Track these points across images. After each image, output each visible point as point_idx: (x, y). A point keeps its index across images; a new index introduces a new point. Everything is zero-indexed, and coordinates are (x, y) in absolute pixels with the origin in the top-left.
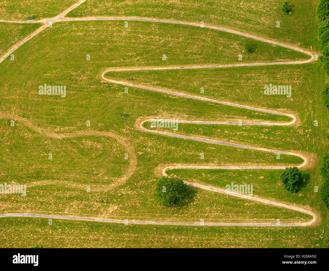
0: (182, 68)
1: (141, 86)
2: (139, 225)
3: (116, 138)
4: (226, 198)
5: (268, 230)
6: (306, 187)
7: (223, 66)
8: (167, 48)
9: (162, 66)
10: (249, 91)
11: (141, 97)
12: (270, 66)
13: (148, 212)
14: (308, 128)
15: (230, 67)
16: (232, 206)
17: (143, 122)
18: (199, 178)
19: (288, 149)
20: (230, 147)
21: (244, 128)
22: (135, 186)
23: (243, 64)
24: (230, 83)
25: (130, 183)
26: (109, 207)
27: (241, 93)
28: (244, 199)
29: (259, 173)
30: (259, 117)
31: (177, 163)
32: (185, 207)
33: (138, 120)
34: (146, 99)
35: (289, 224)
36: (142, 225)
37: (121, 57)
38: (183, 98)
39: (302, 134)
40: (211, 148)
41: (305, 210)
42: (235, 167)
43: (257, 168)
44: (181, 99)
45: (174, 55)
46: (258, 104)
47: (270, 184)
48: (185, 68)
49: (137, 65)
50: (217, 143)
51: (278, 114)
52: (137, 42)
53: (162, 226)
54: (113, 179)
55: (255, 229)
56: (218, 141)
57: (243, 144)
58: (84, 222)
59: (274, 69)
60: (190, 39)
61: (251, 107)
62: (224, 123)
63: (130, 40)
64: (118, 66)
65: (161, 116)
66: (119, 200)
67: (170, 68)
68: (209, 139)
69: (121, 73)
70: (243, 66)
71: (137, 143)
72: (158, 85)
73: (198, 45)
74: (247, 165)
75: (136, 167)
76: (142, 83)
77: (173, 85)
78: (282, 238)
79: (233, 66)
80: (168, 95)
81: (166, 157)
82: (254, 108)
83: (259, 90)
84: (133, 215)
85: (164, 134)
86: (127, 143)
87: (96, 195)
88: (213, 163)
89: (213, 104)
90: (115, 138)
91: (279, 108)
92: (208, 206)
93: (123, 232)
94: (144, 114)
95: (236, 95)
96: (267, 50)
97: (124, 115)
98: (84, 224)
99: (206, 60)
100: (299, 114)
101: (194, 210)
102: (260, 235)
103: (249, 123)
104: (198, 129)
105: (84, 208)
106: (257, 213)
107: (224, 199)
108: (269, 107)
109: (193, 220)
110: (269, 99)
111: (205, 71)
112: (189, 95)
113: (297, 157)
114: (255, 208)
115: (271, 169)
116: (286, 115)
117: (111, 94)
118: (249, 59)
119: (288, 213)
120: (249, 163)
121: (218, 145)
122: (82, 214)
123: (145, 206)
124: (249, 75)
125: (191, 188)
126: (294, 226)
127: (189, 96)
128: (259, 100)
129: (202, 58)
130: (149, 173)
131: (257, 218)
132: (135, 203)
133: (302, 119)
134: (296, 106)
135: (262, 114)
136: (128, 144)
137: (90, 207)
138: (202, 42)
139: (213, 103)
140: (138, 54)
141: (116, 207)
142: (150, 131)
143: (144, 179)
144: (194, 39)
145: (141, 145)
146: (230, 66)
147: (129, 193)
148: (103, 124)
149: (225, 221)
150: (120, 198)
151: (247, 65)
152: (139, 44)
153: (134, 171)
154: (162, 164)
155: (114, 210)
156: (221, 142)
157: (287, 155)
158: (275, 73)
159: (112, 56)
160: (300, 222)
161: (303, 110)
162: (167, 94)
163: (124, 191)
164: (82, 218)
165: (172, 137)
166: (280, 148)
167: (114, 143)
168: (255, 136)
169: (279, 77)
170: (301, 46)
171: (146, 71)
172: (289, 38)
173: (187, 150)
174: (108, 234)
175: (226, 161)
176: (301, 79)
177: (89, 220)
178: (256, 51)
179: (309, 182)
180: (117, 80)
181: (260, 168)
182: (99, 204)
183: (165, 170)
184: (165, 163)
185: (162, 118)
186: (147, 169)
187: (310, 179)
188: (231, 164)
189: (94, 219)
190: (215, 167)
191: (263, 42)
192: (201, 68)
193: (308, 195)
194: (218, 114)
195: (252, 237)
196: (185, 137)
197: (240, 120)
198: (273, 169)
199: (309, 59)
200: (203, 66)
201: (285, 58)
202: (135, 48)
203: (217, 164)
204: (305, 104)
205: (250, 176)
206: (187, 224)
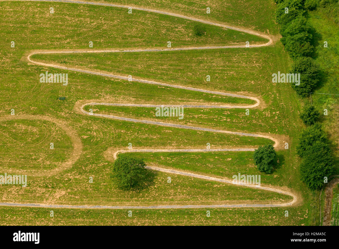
0: (121, 51)
1: (76, 69)
2: (93, 210)
3: (54, 122)
4: (191, 181)
5: (244, 211)
6: (281, 168)
7: (169, 49)
8: (101, 30)
9: (98, 49)
10: (202, 74)
11: (78, 81)
12: (223, 49)
13: (102, 197)
14: (275, 111)
15: (177, 51)
16: (200, 188)
17: (83, 106)
18: (157, 161)
19: (255, 131)
20: (188, 129)
21: (202, 111)
22: (83, 170)
23: (192, 48)
24: (180, 66)
25: (77, 167)
26: (55, 192)
27: (193, 76)
28: (212, 181)
29: (225, 155)
30: (217, 100)
32: (145, 190)
33: (78, 103)
34: (84, 82)
35: (267, 205)
36: (98, 210)
37: (48, 39)
38: (127, 81)
39: (269, 116)
40: (167, 131)
41: (283, 191)
42: (197, 149)
43: (223, 150)
44: (125, 82)
45: (111, 38)
46: (215, 88)
47: (240, 166)
48: (125, 51)
49: (68, 48)
50: (173, 126)
51: (239, 97)
52: (64, 25)
53: (121, 211)
54: (56, 163)
55: (230, 210)
56: (174, 124)
57: (203, 127)
58: (27, 208)
59: (228, 52)
60: (127, 22)
61: (206, 90)
62: (178, 106)
63: (56, 22)
64: (46, 49)
65: (103, 99)
66: (66, 185)
67: (108, 51)
68: (163, 122)
69: (51, 55)
70: (192, 50)
71: (80, 127)
72: (96, 68)
73: (137, 28)
75: (81, 151)
76: (77, 66)
77: (113, 68)
78: (261, 218)
79: (180, 49)
80: (109, 78)
81: (116, 141)
82: (210, 91)
83: (214, 73)
84: (85, 200)
85: (110, 117)
86: (67, 126)
87: (39, 181)
88: (171, 146)
89: (163, 87)
90: (53, 122)
91: (239, 91)
92: (171, 188)
93: (76, 218)
94: (84, 97)
95: (188, 79)
96: (218, 34)
97: (61, 99)
98: (28, 210)
99: (148, 43)
100: (263, 96)
101: (155, 193)
102: (236, 216)
103: (207, 106)
104: (149, 112)
105: (26, 194)
106: (229, 194)
107: (189, 182)
108: (227, 90)
109: (156, 203)
110: (227, 82)
111: (149, 54)
112: (134, 78)
113: (266, 138)
114: (226, 189)
115: (239, 151)
116: (248, 97)
118: (197, 42)
119: (264, 194)
120: (213, 145)
121: (175, 128)
122: (23, 200)
123: (98, 190)
124: (201, 58)
125: (149, 171)
126: (273, 207)
128: (216, 83)
129: (144, 41)
130: (98, 157)
131: (229, 199)
132: (86, 188)
133: (266, 102)
134: (258, 89)
135: (221, 97)
136: (70, 128)
137: (32, 193)
138: (141, 25)
139: (163, 86)
140: (68, 36)
141: (63, 193)
142: (94, 114)
143: (93, 163)
144: (132, 22)
145: (84, 128)
146: (177, 49)
147: (77, 177)
148: (36, 108)
149: (194, 203)
150: (67, 183)
151: (196, 48)
152: (67, 26)
153: (81, 155)
154: (112, 148)
155: (61, 195)
156: (178, 125)
157: (254, 137)
158: (230, 56)
159: (37, 38)
160: (279, 203)
161: (267, 93)
162: (107, 78)
163: (70, 175)
164: (24, 205)
165: (120, 120)
166: (245, 131)
167: (53, 127)
168: (216, 118)
169: (236, 60)
170: (256, 30)
171: (79, 53)
172: (242, 22)
173: (139, 133)
174: (58, 220)
175: (185, 144)
176: (261, 62)
177: (32, 206)
178: (205, 34)
179: (283, 163)
180: (47, 63)
181: (226, 150)
182: (43, 189)
183: (116, 154)
184: (115, 146)
185: (106, 101)
186: (96, 153)
187: (284, 160)
188: (191, 147)
189: (39, 205)
190: (174, 151)
191: (212, 26)
192: (144, 51)
193: (285, 176)
194: (170, 97)
195: (227, 218)
196: (135, 120)
197: (196, 103)
198: (240, 151)
199: (267, 42)
200: (146, 49)
201: (240, 42)
202: (63, 30)
203: (176, 147)
204: (269, 86)
205: (216, 158)
206: (150, 207)
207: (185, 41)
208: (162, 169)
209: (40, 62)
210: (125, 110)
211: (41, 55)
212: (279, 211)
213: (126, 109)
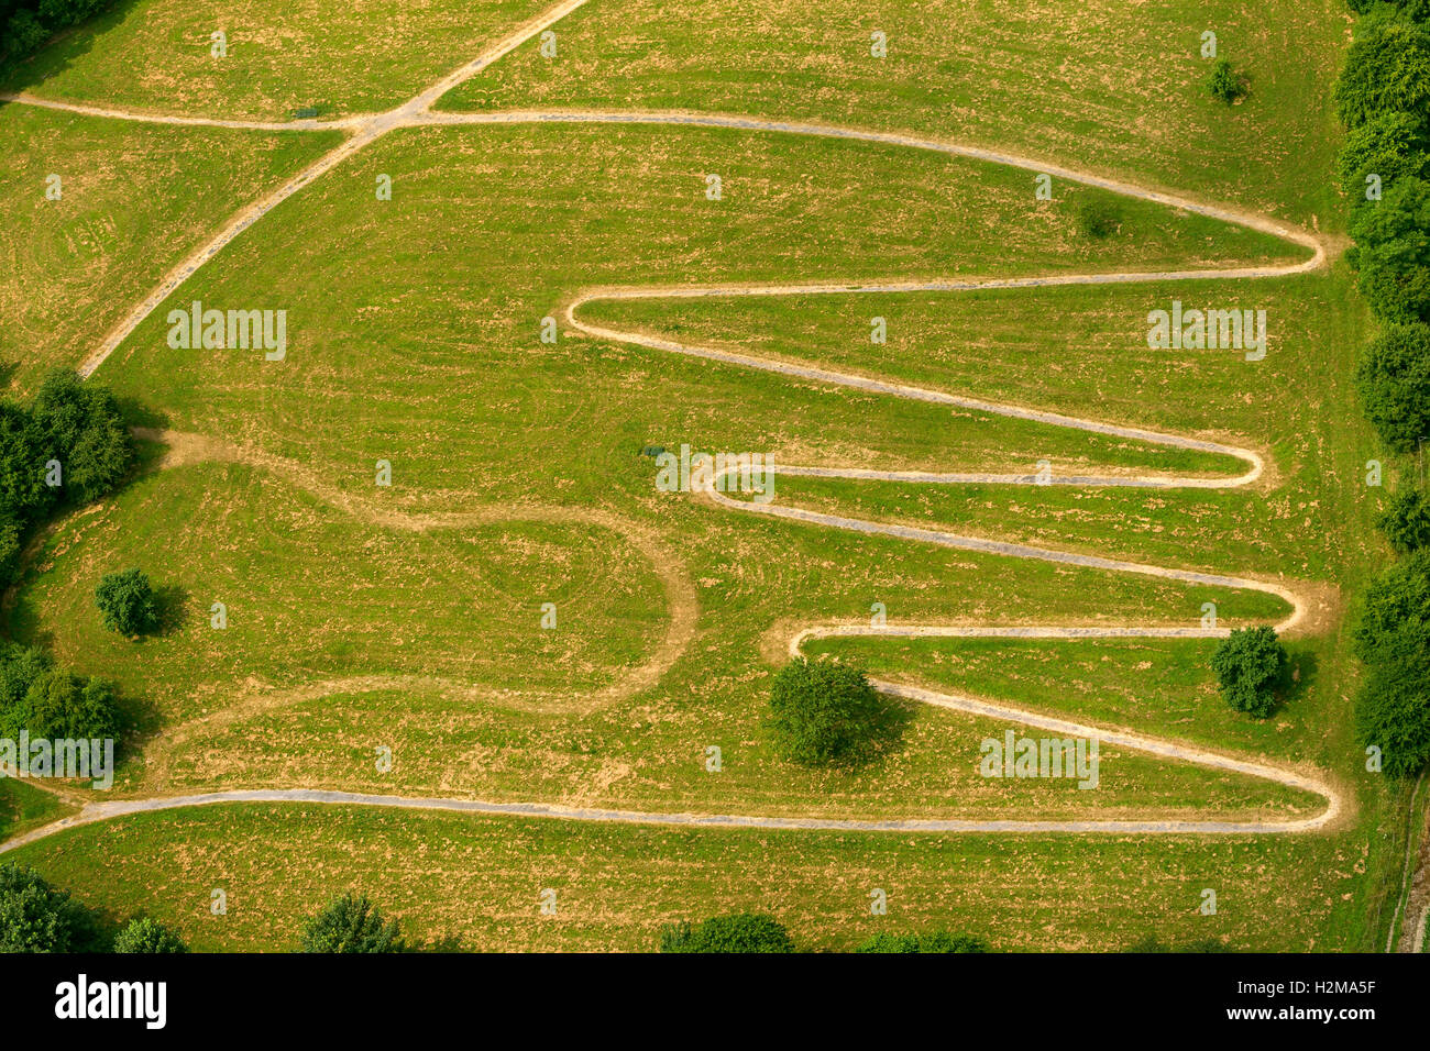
0: (852, 289)
1: (709, 351)
2: (707, 831)
3: (623, 529)
5: (1171, 846)
6: (1300, 697)
7: (1002, 282)
8: (799, 219)
9: (783, 282)
10: (1093, 368)
11: (710, 390)
12: (1168, 282)
13: (738, 786)
14: (1305, 498)
15: (1024, 288)
18: (921, 669)
19: (1237, 568)
20: (1030, 560)
21: (1080, 496)
22: (692, 695)
23: (1071, 277)
24: (1028, 340)
25: (672, 686)
26: (598, 767)
27: (1066, 375)
29: (1134, 650)
30: (1132, 458)
31: (840, 616)
32: (871, 766)
34: (727, 394)
35: (1244, 825)
36: (720, 829)
37: (635, 250)
38: (860, 393)
39: (1285, 516)
40: (961, 565)
41: (1301, 778)
42: (1049, 629)
43: (1128, 632)
44: (850, 397)
45: (825, 244)
46: (1130, 415)
47: (1174, 689)
48: (866, 288)
49: (693, 280)
50: (983, 549)
51: (1199, 448)
52: (691, 201)
53: (790, 834)
54: (612, 671)
55: (1125, 843)
56: (986, 541)
57: (1077, 552)
58: (509, 818)
59: (1184, 294)
60: (882, 189)
61: (1101, 425)
62: (1008, 479)
63: (667, 190)
64: (625, 282)
65: (780, 453)
66: (635, 744)
67: (813, 289)
68: (953, 535)
69: (636, 304)
70: (1072, 285)
71: (698, 548)
72: (770, 347)
73: (910, 212)
74: (1090, 621)
75: (693, 631)
76: (712, 340)
77: (822, 347)
78: (1220, 871)
79: (1035, 283)
80: (806, 382)
81: (802, 597)
82: (1112, 427)
83: (1130, 366)
84: (687, 797)
85: (792, 516)
86: (661, 546)
87: (553, 728)
88: (971, 615)
89: (968, 415)
90: (619, 530)
91: (1203, 426)
92: (953, 763)
93: (652, 854)
94: (722, 446)
95: (1048, 384)
96: (1158, 229)
97: (650, 452)
98: (510, 826)
99: (940, 262)
100: (1274, 447)
101: (903, 779)
102: (1141, 863)
103: (1097, 479)
104: (914, 498)
105: (511, 773)
106: (1129, 787)
108: (1167, 423)
109: (902, 813)
110: (1167, 398)
111: (938, 299)
112: (881, 383)
113: (1267, 594)
114: (1122, 770)
115: (1178, 636)
116: (1228, 450)
117: (602, 377)
118: (1092, 258)
119: (1240, 787)
120: (1099, 616)
121: (987, 555)
122: (501, 791)
123: (728, 765)
124: (1095, 314)
125: (892, 700)
126: (1260, 831)
127: (882, 386)
128: (1132, 401)
129: (926, 255)
130: (742, 651)
131: (1129, 804)
132: (692, 755)
133: (1283, 468)
134: (1263, 422)
135: (1144, 447)
136: (666, 551)
137: (529, 767)
138: (925, 199)
139: (969, 410)
140: (696, 240)
141: (624, 770)
142: (745, 506)
143: (724, 672)
144: (896, 190)
145: (710, 553)
146: (1025, 282)
147: (670, 718)
148: (572, 482)
149: (1017, 814)
150: (637, 737)
151: (1088, 279)
152: (698, 205)
153: (689, 645)
154: (787, 621)
155: (616, 779)
156: (998, 544)
157: (1233, 589)
158: (1188, 306)
159: (603, 246)
160: (1282, 818)
161: (1288, 436)
162: (801, 380)
163: (651, 712)
164: (503, 808)
165: (823, 528)
166: (1206, 566)
167: (615, 547)
168: (1119, 523)
170: (1277, 216)
171: (724, 297)
172: (1236, 188)
173: (876, 570)
174: (596, 863)
175: (1015, 611)
176: (1281, 329)
177: (527, 814)
178: (1118, 231)
179: (1312, 682)
180: (622, 331)
181: (1139, 634)
182: (562, 756)
183: (798, 640)
184: (798, 615)
185: (786, 460)
186: (735, 638)
187: (1315, 670)
188: (1032, 619)
189: (547, 810)
190: (976, 632)
191: (1144, 203)
192: (922, 288)
193: (1311, 727)
194: (986, 447)
195: (1113, 869)
196: (867, 527)
197: (1063, 467)
198: (1182, 635)
199: (1309, 259)
200: (930, 282)
201: (1222, 258)
202: (683, 218)
203: (984, 621)
204: (1296, 413)
205: (1103, 659)
206: (880, 825)
207: (1054, 255)
208: (933, 694)
209: (602, 327)
210: (841, 491)
211: (609, 302)
212: (1280, 848)
213: (844, 489)
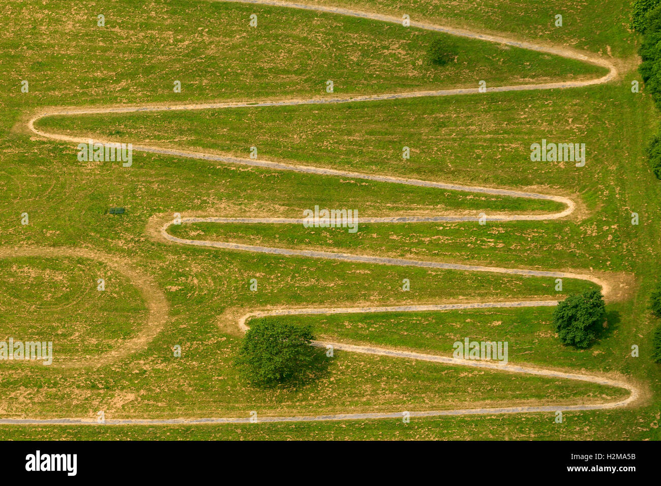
0: (251, 104)
1: (147, 147)
2: (197, 427)
3: (102, 259)
4: (411, 366)
5: (523, 419)
6: (609, 337)
7: (367, 97)
8: (202, 59)
9: (196, 101)
10: (443, 150)
11: (153, 172)
12: (496, 93)
13: (215, 402)
14: (607, 223)
15: (386, 100)
16: (429, 380)
17: (166, 226)
18: (336, 332)
19: (559, 267)
20: (408, 267)
21: (441, 228)
22: (173, 353)
23: (421, 92)
24: (392, 134)
25: (158, 349)
26: (112, 396)
27: (423, 155)
28: (457, 365)
29: (489, 315)
30: (477, 204)
31: (273, 304)
32: (308, 387)
33: (154, 219)
34: (166, 174)
35: (573, 406)
36: (206, 426)
37: (73, 82)
38: (268, 171)
39: (594, 235)
40: (358, 271)
41: (610, 380)
42: (426, 306)
43: (483, 305)
44: (262, 173)
45: (225, 75)
46: (474, 179)
47: (519, 336)
48: (261, 104)
49: (125, 101)
50: (374, 262)
51: (527, 197)
52: (112, 48)
53: (256, 426)
54: (112, 342)
55: (491, 419)
56: (374, 257)
57: (441, 261)
58: (54, 427)
59: (510, 101)
60: (265, 36)
61: (452, 185)
62: (387, 220)
63: (91, 41)
64: (71, 104)
66: (136, 382)
67: (220, 105)
68: (349, 255)
69: (83, 118)
70: (422, 97)
71: (162, 268)
72: (194, 143)
73: (290, 52)
74: (455, 301)
75: (166, 317)
76: (147, 141)
77: (234, 143)
78: (558, 431)
79: (394, 97)
80: (226, 165)
81: (244, 295)
82: (461, 186)
83: (472, 148)
84: (179, 410)
85: (229, 247)
86: (133, 268)
87: (76, 375)
88: (368, 300)
89: (352, 182)
90: (100, 260)
91: (529, 183)
92: (367, 381)
94: (168, 207)
95: (410, 161)
96: (487, 58)
97: (113, 212)
98: (55, 431)
99: (317, 85)
100: (583, 194)
101: (332, 392)
102: (503, 429)
103: (452, 218)
104: (318, 233)
105: (49, 402)
106: (492, 390)
107: (406, 369)
108: (502, 182)
109: (333, 411)
110: (501, 167)
111: (319, 109)
112: (282, 164)
113: (582, 280)
114: (486, 381)
115: (519, 306)
116: (548, 197)
117: (66, 166)
119: (569, 387)
120: (461, 297)
121: (376, 265)
122: (44, 413)
123: (206, 390)
124: (442, 116)
125: (319, 350)
126: (584, 409)
127: (283, 166)
128: (475, 170)
129: (306, 81)
130: (205, 327)
131: (492, 399)
132: (179, 386)
133: (589, 207)
134: (574, 179)
135: (486, 197)
136: (137, 271)
137: (62, 398)
138: (300, 43)
139: (352, 179)
140: (122, 74)
141: (131, 397)
142: (191, 242)
143: (194, 339)
144: (276, 37)
145: (171, 271)
146: (385, 97)
147: (160, 367)
148: (58, 232)
149: (414, 408)
150: (137, 378)
151: (433, 93)
152: (118, 51)
153: (165, 325)
154: (234, 309)
155: (126, 402)
156: (383, 259)
157: (556, 278)
158: (513, 108)
159: (47, 80)
160: (599, 402)
161: (593, 187)
162: (221, 164)
163: (145, 364)
164: (47, 421)
165: (253, 253)
166: (536, 266)
167: (99, 270)
168: (471, 243)
169: (525, 118)
170: (579, 47)
171: (151, 112)
172: (546, 29)
173: (296, 277)
175: (400, 297)
176: (585, 120)
177: (66, 424)
178: (456, 61)
179: (617, 328)
180: (76, 136)
181: (491, 306)
182: (85, 391)
183: (245, 320)
184: (242, 305)
185: (218, 214)
186: (199, 319)
187: (619, 321)
188: (413, 301)
189: (80, 421)
190: (373, 310)
191: (474, 41)
192: (306, 102)
193: (617, 353)
194: (368, 201)
195: (484, 433)
196: (286, 252)
197: (427, 212)
198: (522, 306)
199: (605, 75)
200: (311, 98)
201: (538, 76)
202: (108, 60)
203: (378, 304)
204: (599, 173)
205: (467, 321)
206: (319, 418)
207: (407, 78)
208: (347, 346)
209: (58, 134)
210: (264, 232)
211: (60, 118)
212: (599, 417)
213: (265, 230)
